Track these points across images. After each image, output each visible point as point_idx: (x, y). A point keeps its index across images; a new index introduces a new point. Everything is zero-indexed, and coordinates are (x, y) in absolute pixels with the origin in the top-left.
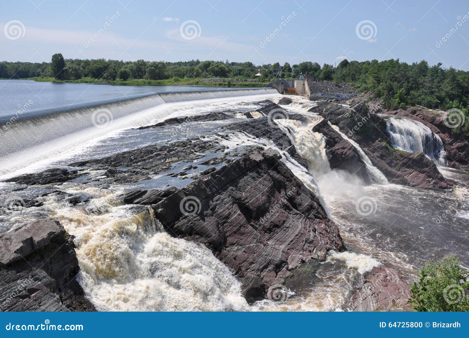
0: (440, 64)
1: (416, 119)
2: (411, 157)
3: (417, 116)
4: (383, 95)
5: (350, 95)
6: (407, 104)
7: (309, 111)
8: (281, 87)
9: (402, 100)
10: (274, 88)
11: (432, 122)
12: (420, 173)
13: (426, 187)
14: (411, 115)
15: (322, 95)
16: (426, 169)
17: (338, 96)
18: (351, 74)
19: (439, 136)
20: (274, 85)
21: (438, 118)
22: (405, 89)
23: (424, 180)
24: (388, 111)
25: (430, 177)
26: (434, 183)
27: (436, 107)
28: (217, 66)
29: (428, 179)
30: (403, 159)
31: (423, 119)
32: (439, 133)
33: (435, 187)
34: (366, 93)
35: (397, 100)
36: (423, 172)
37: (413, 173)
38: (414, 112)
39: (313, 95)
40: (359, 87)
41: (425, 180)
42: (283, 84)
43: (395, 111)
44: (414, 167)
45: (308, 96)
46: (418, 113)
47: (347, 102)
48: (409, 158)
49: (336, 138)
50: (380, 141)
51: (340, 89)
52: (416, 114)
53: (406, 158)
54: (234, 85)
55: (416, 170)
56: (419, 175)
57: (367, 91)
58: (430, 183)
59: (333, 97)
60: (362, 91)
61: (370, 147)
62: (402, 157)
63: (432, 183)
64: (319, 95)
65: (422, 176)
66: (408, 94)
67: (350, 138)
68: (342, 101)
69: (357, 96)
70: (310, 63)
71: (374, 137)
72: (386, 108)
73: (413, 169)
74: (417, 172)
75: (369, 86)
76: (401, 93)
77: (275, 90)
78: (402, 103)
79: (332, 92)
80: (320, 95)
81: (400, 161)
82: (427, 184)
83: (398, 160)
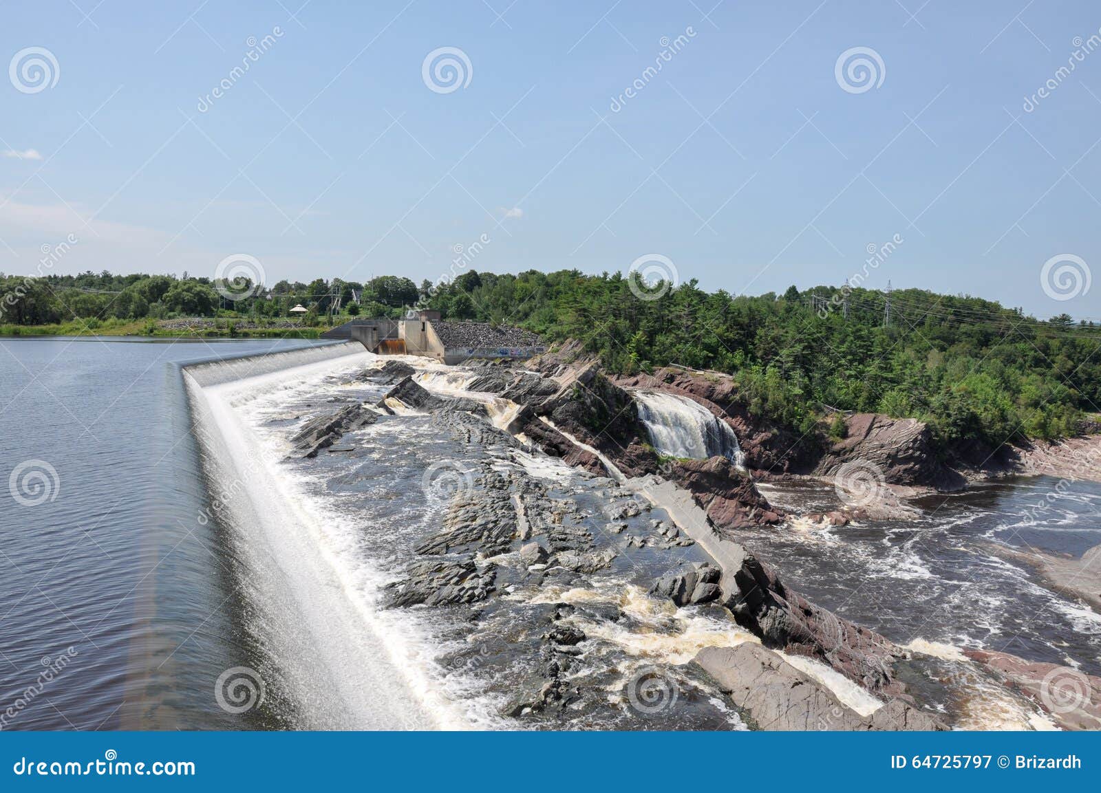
0: (694, 282)
1: (678, 392)
2: (704, 468)
3: (678, 385)
4: (603, 346)
5: (529, 348)
6: (653, 363)
7: (470, 388)
8: (371, 338)
9: (642, 356)
10: (355, 340)
11: (709, 396)
12: (726, 498)
13: (744, 524)
14: (666, 384)
15: (470, 352)
16: (736, 490)
17: (503, 353)
18: (500, 303)
19: (727, 422)
20: (355, 334)
21: (719, 388)
22: (644, 331)
23: (737, 513)
24: (618, 379)
25: (744, 504)
26: (755, 515)
27: (706, 366)
28: (189, 290)
29: (744, 509)
30: (690, 475)
31: (691, 391)
32: (726, 416)
33: (757, 522)
34: (562, 343)
35: (633, 356)
36: (732, 497)
37: (713, 501)
38: (671, 379)
39: (450, 353)
40: (544, 332)
41: (739, 513)
42: (375, 329)
43: (633, 380)
44: (713, 489)
45: (439, 355)
46: (678, 379)
47: (528, 364)
48: (700, 472)
49: (560, 443)
50: (637, 443)
51: (504, 338)
52: (676, 383)
53: (694, 472)
54: (246, 335)
55: (717, 494)
56: (726, 504)
57: (562, 339)
58: (748, 516)
59: (493, 355)
60: (551, 340)
61: (622, 457)
62: (687, 470)
63: (751, 516)
64: (464, 351)
65: (731, 504)
66: (651, 343)
67: (583, 441)
68: (516, 363)
69: (542, 350)
70: (393, 279)
71: (624, 435)
72: (614, 374)
73: (711, 493)
74: (720, 497)
75: (566, 328)
76: (638, 340)
77: (359, 345)
78: (644, 362)
79: (490, 344)
80: (466, 351)
81: (684, 480)
82: (745, 519)
83: (679, 477)
